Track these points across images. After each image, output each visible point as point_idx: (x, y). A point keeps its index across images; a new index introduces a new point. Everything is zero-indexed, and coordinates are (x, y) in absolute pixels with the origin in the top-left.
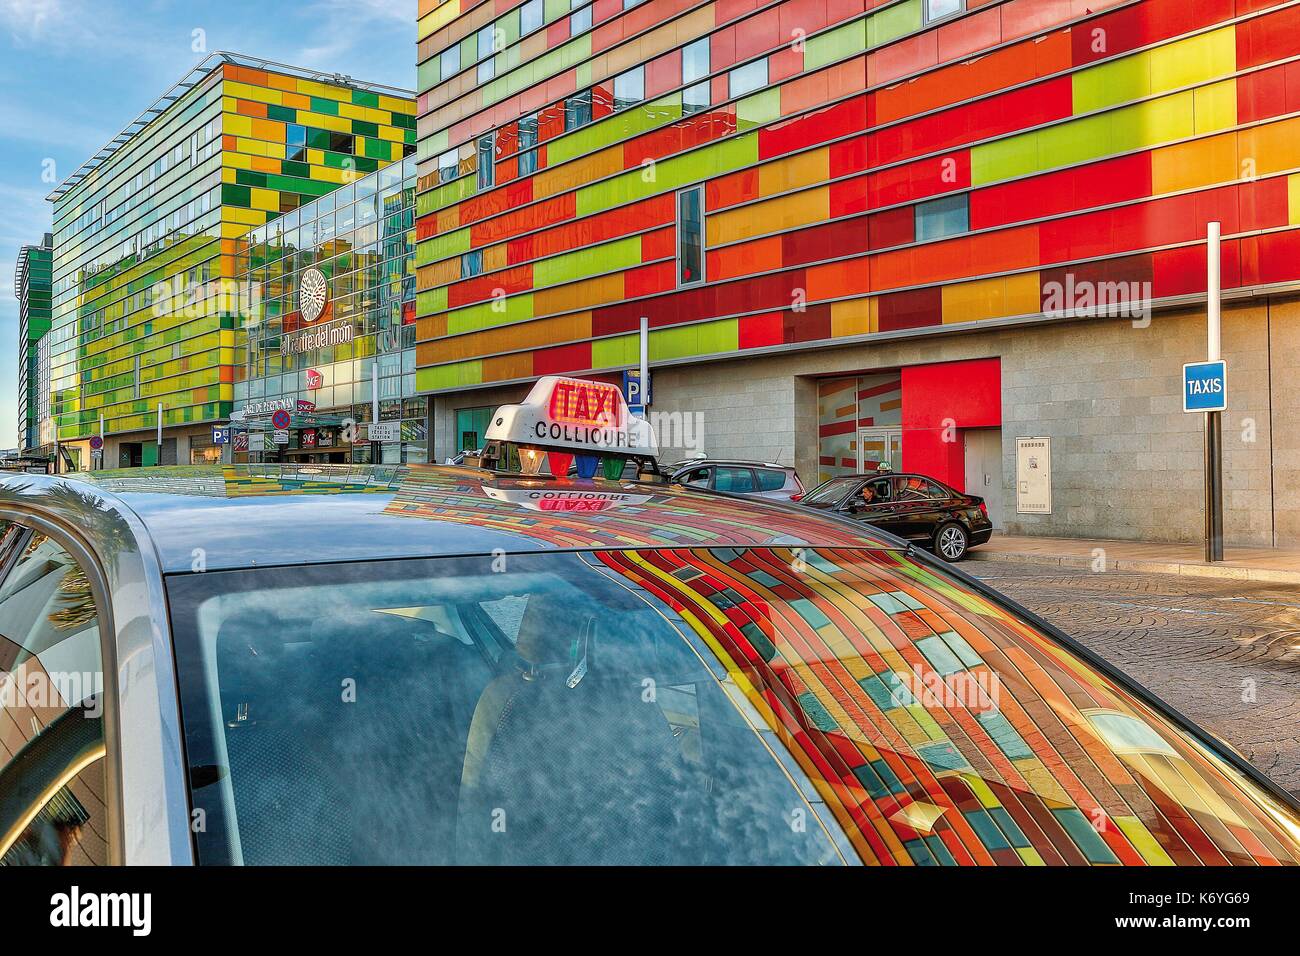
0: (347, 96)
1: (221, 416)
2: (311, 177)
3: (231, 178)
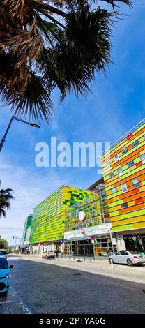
0: (78, 190)
1: (62, 238)
2: (75, 201)
3: (64, 201)
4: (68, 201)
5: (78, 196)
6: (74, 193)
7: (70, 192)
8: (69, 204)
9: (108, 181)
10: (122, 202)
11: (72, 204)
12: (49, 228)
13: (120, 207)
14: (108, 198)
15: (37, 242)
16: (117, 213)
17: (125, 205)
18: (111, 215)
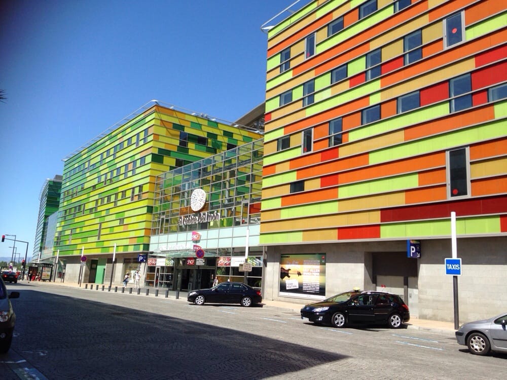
0: (206, 123)
1: (143, 250)
2: (189, 154)
3: (156, 152)
4: (168, 153)
5: (201, 141)
6: (188, 130)
7: (177, 127)
8: (170, 161)
9: (274, 116)
10: (293, 177)
11: (179, 163)
12: (112, 221)
13: (287, 190)
14: (267, 162)
15: (76, 253)
16: (277, 203)
17: (297, 187)
18: (265, 206)
